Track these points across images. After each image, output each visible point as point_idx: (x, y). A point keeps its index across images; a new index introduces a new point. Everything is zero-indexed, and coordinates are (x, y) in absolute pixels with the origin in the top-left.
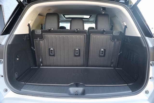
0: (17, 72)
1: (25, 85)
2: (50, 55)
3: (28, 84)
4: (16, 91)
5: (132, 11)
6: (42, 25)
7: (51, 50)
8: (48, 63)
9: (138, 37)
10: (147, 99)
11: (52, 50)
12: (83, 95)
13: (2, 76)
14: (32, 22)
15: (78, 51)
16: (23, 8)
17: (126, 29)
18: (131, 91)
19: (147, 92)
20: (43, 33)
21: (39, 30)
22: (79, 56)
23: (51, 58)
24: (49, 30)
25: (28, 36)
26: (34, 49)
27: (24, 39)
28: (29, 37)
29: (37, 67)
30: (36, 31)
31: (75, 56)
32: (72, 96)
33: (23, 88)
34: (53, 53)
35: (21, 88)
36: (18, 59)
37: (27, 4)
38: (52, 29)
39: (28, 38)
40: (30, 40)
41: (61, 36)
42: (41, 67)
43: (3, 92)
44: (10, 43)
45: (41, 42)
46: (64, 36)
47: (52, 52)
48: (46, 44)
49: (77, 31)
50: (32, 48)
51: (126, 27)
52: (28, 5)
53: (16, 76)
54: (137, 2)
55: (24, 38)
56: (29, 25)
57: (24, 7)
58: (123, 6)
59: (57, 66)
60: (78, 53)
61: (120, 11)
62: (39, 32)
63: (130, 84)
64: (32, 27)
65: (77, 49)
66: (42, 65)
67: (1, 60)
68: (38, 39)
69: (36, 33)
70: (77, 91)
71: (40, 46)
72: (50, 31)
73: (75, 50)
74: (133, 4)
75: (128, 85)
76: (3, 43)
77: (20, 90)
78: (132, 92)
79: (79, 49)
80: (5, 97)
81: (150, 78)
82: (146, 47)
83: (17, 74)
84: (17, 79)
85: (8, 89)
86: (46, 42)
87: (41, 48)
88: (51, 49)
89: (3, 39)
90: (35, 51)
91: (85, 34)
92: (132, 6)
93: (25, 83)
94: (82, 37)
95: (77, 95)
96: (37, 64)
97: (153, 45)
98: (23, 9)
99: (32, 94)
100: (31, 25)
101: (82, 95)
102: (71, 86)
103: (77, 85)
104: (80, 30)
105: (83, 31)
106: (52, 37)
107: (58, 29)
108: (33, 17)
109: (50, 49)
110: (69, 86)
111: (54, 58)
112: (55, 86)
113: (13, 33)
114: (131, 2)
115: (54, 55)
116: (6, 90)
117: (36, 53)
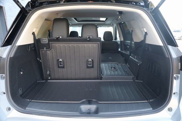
0: (21, 88)
1: (30, 102)
2: (59, 67)
3: (33, 102)
4: (20, 110)
5: (153, 16)
6: (49, 31)
7: (60, 62)
8: (57, 76)
9: (160, 46)
10: (171, 117)
11: (62, 61)
12: (96, 113)
13: (4, 93)
14: (38, 29)
15: (91, 61)
16: (26, 14)
17: (147, 36)
18: (151, 109)
19: (170, 110)
20: (50, 42)
21: (46, 39)
22: (93, 67)
23: (61, 70)
24: (57, 38)
25: (33, 46)
26: (40, 60)
27: (28, 50)
28: (35, 47)
29: (44, 81)
30: (42, 40)
31: (88, 67)
32: (84, 115)
33: (28, 106)
34: (62, 65)
35: (26, 106)
36: (22, 73)
37: (31, 9)
38: (61, 37)
39: (33, 49)
40: (35, 50)
41: (71, 45)
42: (48, 81)
43: (6, 110)
44: (12, 56)
45: (49, 52)
46: (75, 45)
47: (61, 63)
48: (54, 55)
49: (89, 39)
50: (38, 59)
51: (146, 33)
52: (32, 11)
53: (20, 92)
54: (158, 5)
55: (28, 48)
56: (33, 34)
57: (28, 13)
58: (143, 10)
59: (68, 79)
60: (91, 64)
61: (139, 16)
62: (45, 41)
63: (150, 101)
64: (37, 35)
65: (90, 60)
66: (49, 78)
67: (3, 75)
68: (45, 49)
69: (42, 42)
70: (89, 109)
71: (48, 57)
72: (58, 40)
73: (87, 61)
74: (154, 6)
75: (149, 101)
76: (4, 56)
77: (25, 109)
78: (153, 110)
79: (92, 60)
80: (8, 117)
81: (174, 94)
82: (169, 58)
83: (21, 89)
84: (21, 96)
85: (12, 108)
86: (53, 52)
87: (48, 59)
88: (60, 60)
89: (5, 51)
90: (41, 62)
91: (99, 43)
92: (153, 9)
93: (30, 100)
94: (95, 45)
95: (90, 113)
96: (45, 77)
97: (177, 56)
98: (27, 16)
99: (38, 114)
100: (36, 34)
101: (94, 114)
102: (83, 103)
103: (90, 102)
104: (93, 38)
105: (96, 39)
106: (61, 46)
107: (68, 37)
108: (38, 24)
109: (58, 60)
110: (80, 103)
111: (64, 69)
112: (64, 103)
113: (15, 44)
114: (152, 5)
115: (63, 67)
116: (9, 109)
117: (42, 64)
